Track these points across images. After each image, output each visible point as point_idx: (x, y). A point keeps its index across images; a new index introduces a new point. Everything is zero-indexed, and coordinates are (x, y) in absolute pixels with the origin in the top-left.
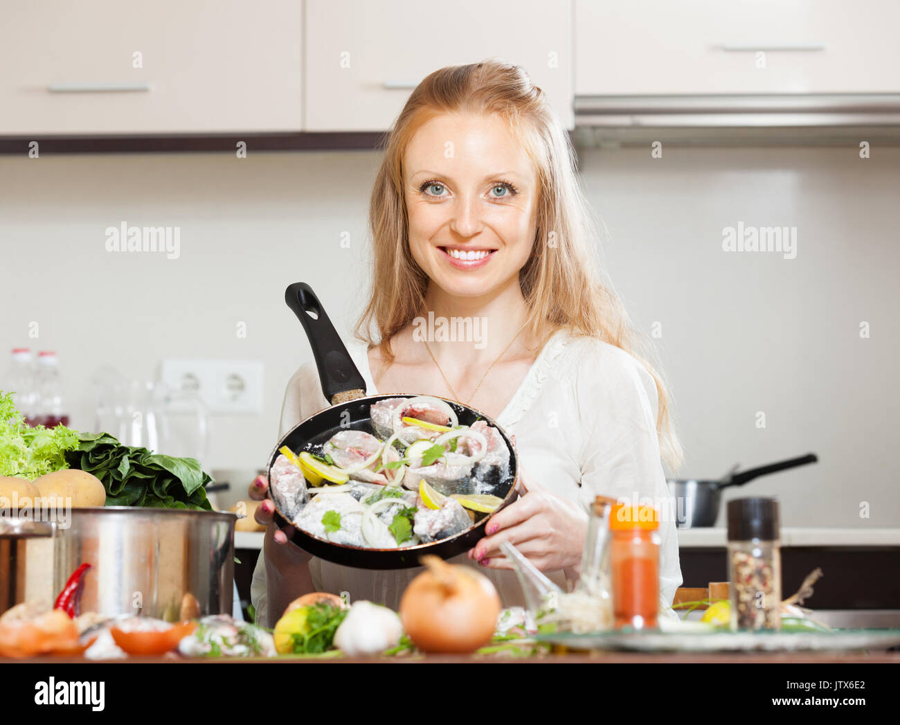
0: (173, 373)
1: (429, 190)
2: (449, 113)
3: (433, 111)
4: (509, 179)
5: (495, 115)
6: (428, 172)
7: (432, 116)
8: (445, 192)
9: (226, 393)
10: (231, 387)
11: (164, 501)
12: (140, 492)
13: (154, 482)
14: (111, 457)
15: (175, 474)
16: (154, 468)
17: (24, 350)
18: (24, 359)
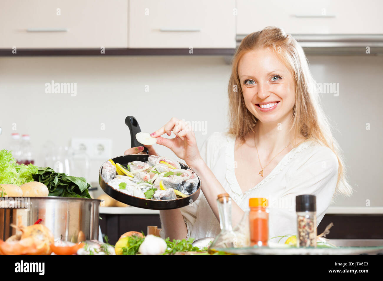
0: (76, 143)
9: (97, 152)
10: (99, 149)
11: (72, 194)
12: (62, 191)
13: (68, 187)
14: (50, 177)
15: (76, 184)
16: (68, 181)
17: (17, 134)
18: (16, 137)
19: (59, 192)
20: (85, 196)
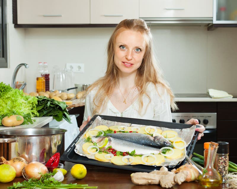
0: (68, 65)
1: (121, 47)
2: (129, 30)
3: (125, 29)
4: (141, 47)
5: (139, 32)
6: (121, 43)
7: (124, 30)
8: (125, 48)
9: (78, 69)
10: (78, 68)
11: (57, 111)
12: (52, 109)
13: (56, 107)
14: (46, 102)
15: (60, 105)
16: (55, 104)
17: (41, 63)
18: (41, 64)
19: (50, 109)
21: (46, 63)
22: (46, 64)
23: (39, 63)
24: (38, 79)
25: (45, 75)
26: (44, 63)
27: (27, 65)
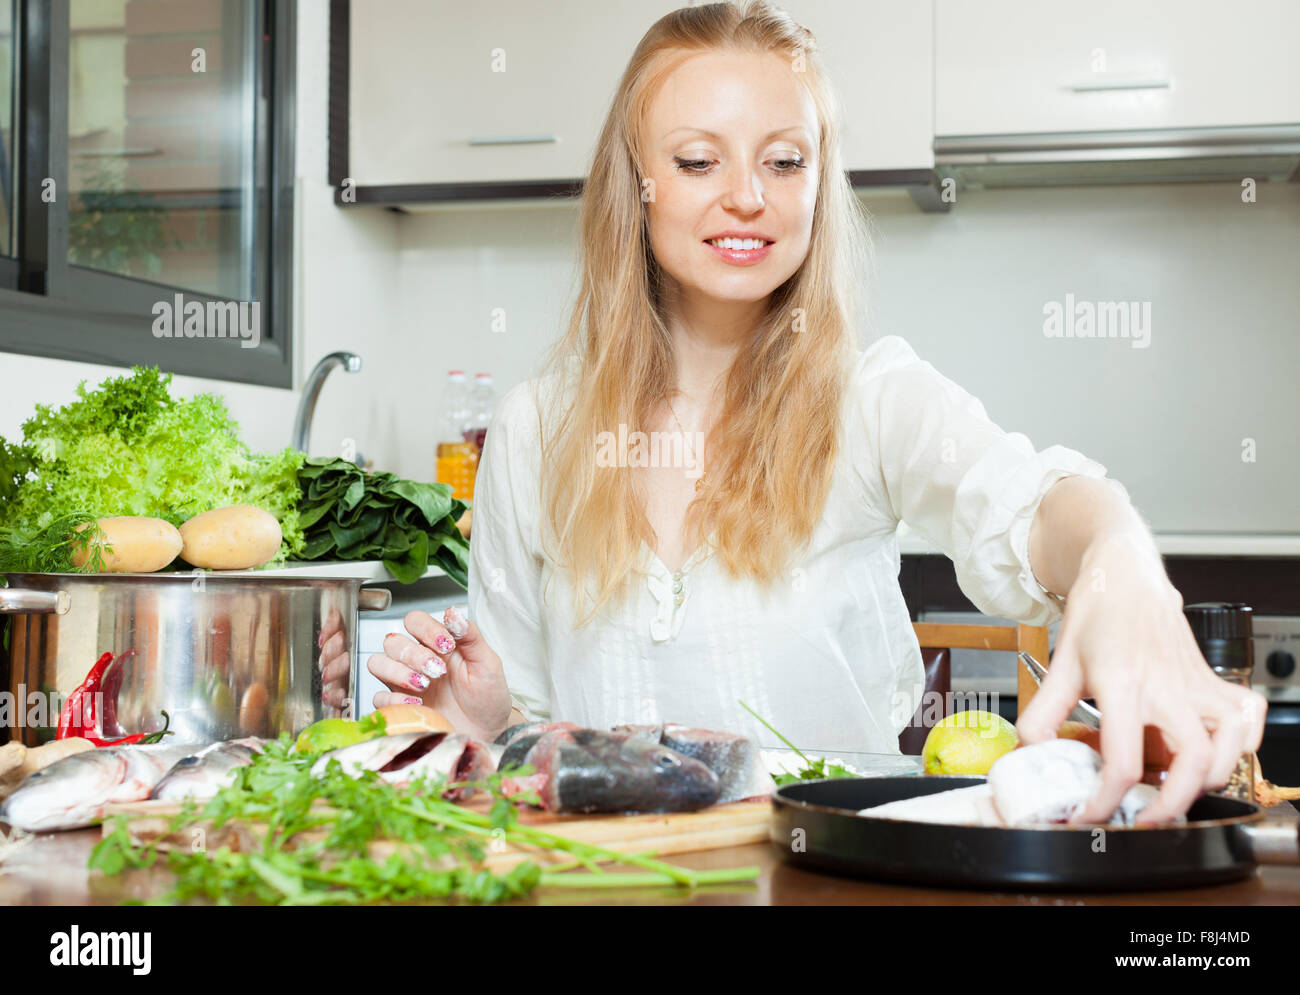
11: (407, 532)
12: (379, 522)
13: (396, 511)
14: (339, 485)
15: (414, 502)
16: (391, 496)
17: (459, 372)
18: (458, 379)
19: (370, 525)
20: (447, 534)
21: (488, 375)
22: (485, 381)
23: (452, 373)
24: (441, 450)
25: (475, 433)
26: (479, 376)
27: (351, 356)
